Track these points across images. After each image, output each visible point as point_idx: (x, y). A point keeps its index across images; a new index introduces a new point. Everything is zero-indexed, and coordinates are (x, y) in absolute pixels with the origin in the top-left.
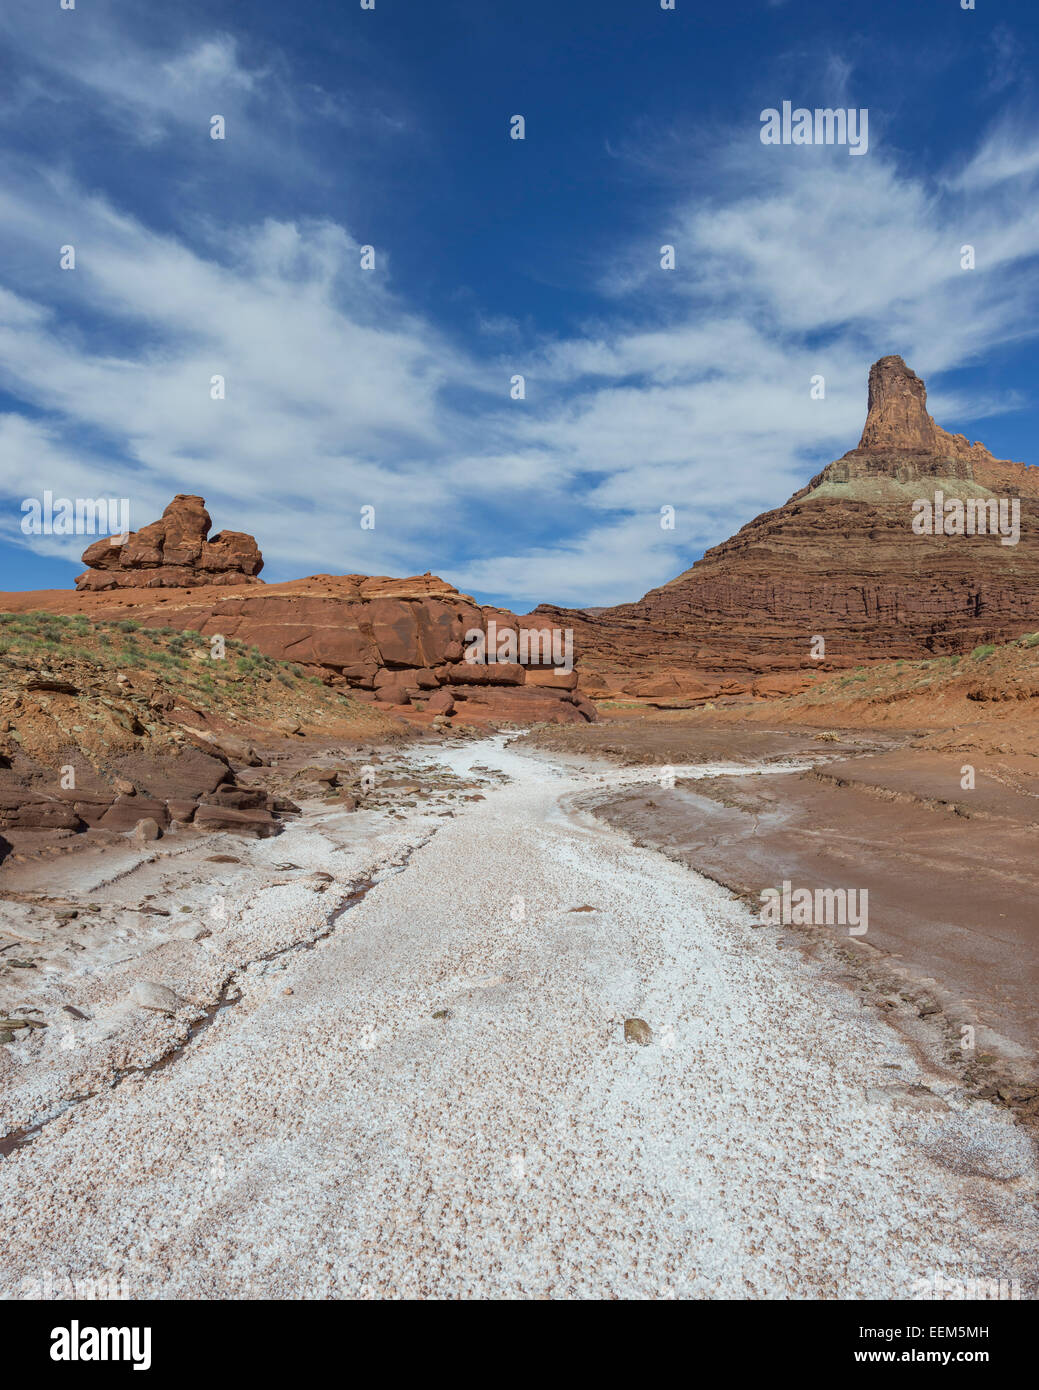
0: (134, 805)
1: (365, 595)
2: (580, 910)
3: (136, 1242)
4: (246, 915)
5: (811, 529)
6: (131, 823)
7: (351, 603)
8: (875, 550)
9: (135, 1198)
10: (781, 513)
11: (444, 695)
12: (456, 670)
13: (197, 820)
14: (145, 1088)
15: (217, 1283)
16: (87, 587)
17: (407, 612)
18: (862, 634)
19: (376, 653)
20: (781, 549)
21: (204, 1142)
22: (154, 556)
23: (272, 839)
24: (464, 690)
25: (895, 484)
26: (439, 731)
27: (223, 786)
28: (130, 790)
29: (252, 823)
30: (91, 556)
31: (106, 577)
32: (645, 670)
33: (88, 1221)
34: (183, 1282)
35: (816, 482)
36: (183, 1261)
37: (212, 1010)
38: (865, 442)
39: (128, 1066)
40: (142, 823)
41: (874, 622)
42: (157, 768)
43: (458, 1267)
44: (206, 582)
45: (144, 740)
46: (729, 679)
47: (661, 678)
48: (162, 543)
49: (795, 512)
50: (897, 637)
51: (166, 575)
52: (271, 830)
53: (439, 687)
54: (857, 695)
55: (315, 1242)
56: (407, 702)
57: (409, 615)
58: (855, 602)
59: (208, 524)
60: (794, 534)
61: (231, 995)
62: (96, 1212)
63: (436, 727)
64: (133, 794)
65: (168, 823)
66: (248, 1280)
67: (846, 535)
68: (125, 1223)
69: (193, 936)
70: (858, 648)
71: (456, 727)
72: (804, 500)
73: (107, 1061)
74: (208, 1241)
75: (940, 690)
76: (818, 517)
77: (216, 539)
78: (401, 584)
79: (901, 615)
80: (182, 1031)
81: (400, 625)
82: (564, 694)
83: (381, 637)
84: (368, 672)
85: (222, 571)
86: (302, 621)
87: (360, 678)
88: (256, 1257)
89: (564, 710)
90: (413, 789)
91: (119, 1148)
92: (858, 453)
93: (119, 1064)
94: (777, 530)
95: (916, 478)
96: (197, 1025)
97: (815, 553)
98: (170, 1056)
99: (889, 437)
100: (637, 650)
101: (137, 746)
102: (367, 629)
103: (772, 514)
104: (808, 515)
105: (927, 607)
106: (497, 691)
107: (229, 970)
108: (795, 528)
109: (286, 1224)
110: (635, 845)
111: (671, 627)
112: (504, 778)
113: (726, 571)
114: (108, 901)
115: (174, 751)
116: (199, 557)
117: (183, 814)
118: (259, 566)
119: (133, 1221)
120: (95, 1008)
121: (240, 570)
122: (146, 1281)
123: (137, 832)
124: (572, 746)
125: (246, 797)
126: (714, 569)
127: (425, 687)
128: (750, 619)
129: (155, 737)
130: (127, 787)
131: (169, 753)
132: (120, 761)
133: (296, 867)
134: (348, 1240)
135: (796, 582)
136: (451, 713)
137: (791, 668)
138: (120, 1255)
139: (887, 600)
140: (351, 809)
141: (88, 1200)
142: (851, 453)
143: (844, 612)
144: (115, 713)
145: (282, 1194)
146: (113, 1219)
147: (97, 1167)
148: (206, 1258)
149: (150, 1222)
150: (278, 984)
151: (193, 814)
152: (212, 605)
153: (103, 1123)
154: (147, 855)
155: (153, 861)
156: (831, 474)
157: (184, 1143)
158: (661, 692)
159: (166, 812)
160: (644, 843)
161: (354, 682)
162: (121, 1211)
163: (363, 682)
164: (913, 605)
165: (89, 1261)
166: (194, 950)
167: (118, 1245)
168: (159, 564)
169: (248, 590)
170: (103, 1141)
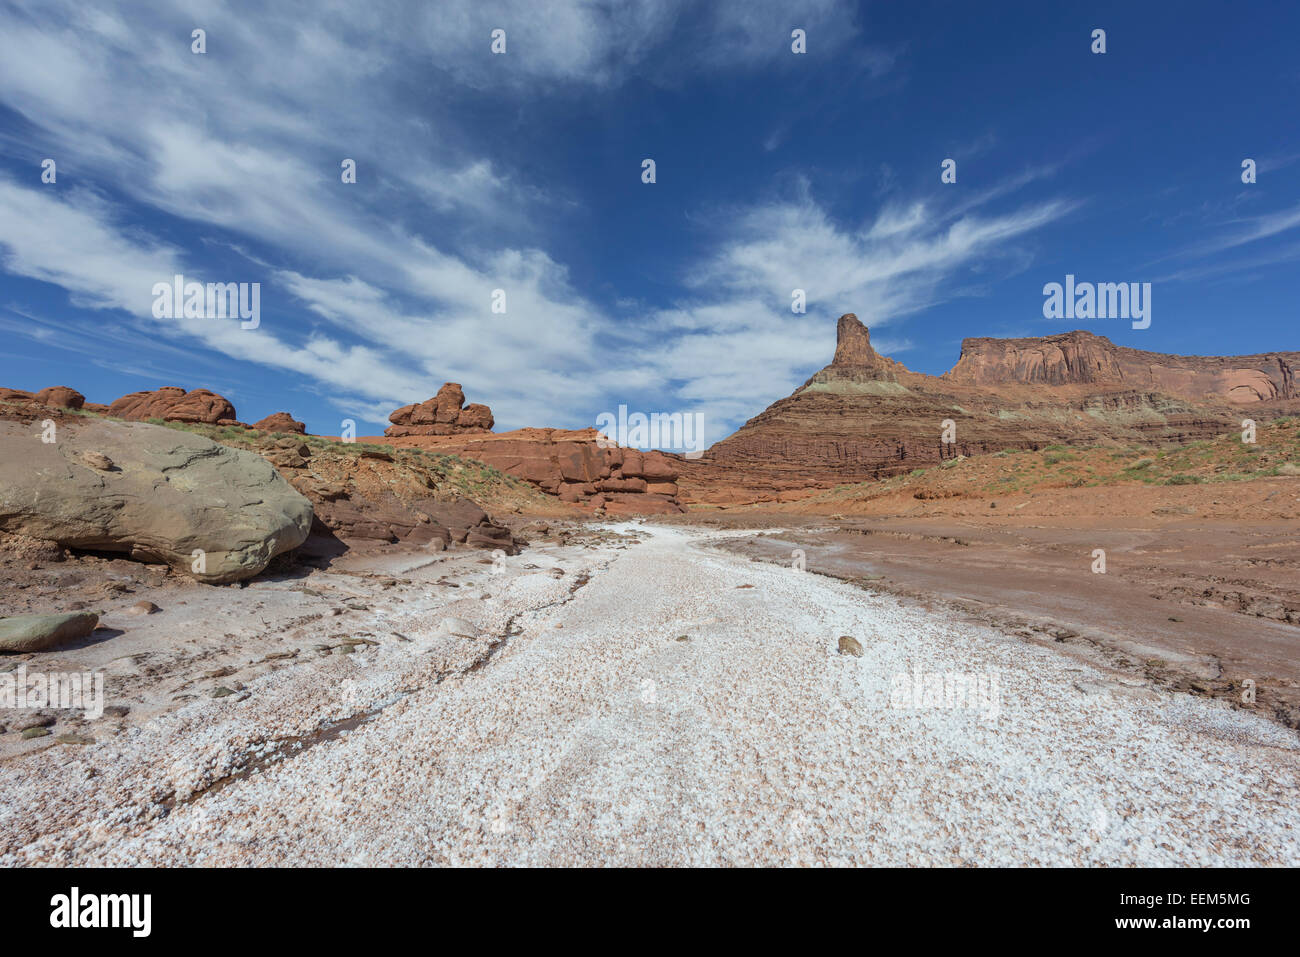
0: (429, 529)
1: (553, 440)
2: (744, 587)
3: (489, 802)
4: (511, 588)
5: (806, 409)
6: (427, 539)
7: (545, 444)
8: (843, 422)
9: (478, 762)
10: (789, 400)
11: (600, 497)
12: (607, 483)
13: (468, 541)
14: (465, 683)
15: (589, 842)
16: (391, 435)
17: (578, 449)
18: (837, 469)
19: (560, 474)
20: (790, 420)
21: (529, 719)
22: (431, 418)
23: (515, 557)
24: (611, 495)
25: (853, 385)
26: (598, 517)
27: (484, 523)
28: (426, 519)
29: (503, 545)
30: (395, 417)
31: (403, 429)
32: (713, 489)
33: (437, 782)
34: (552, 842)
35: (809, 383)
36: (544, 821)
37: (504, 638)
38: (836, 361)
39: (447, 670)
40: (434, 540)
41: (844, 462)
42: (443, 509)
43: (836, 827)
44: (460, 433)
45: (435, 492)
46: (762, 493)
47: (723, 493)
48: (436, 409)
49: (797, 399)
50: (857, 471)
51: (437, 428)
52: (514, 551)
53: (596, 494)
54: (846, 497)
55: (674, 801)
56: (578, 501)
57: (579, 451)
58: (832, 451)
59: (463, 400)
60: (797, 412)
61: (514, 629)
62: (443, 775)
63: (597, 514)
64: (428, 522)
65: (450, 542)
66: (620, 840)
67: (826, 413)
68: (474, 784)
69: (479, 597)
70: (835, 477)
71: (608, 515)
72: (802, 393)
73: (430, 665)
74: (563, 801)
75: (897, 493)
76: (810, 403)
77: (467, 408)
78: (575, 433)
79: (859, 458)
80: (486, 649)
81: (574, 457)
82: (670, 498)
83: (563, 464)
84: (554, 485)
85: (470, 426)
86: (517, 454)
87: (549, 488)
88: (619, 817)
89: (670, 507)
90: (596, 536)
91: (454, 723)
92: (832, 367)
93: (440, 668)
94: (787, 409)
95: (865, 381)
96: (494, 646)
97: (809, 422)
98: (477, 665)
99: (849, 358)
100: (708, 477)
101: (430, 495)
102: (554, 459)
103: (784, 400)
104: (805, 401)
105: (874, 454)
106: (631, 497)
107: (509, 615)
108: (798, 408)
109: (635, 784)
110: (754, 560)
111: (728, 464)
112: (649, 535)
113: (759, 433)
114: (418, 578)
115: (453, 500)
116: (457, 418)
117: (460, 537)
118: (491, 424)
119: (482, 783)
120: (415, 635)
121: (481, 426)
122: (511, 841)
123: (431, 545)
124: (683, 522)
125: (498, 531)
126: (752, 431)
127: (588, 494)
128: (773, 460)
129: (441, 491)
130: (425, 517)
131: (450, 500)
132: (420, 503)
133: (537, 567)
134: (707, 800)
135: (798, 439)
136: (603, 507)
137: (797, 488)
138: (476, 815)
139: (850, 450)
140: (560, 545)
141: (434, 764)
142: (828, 367)
143: (826, 456)
144: (416, 474)
145: (618, 759)
146: (462, 781)
147: (437, 737)
148: (567, 817)
149: (499, 783)
150: (551, 623)
151: (466, 537)
152: (464, 445)
153: (436, 705)
154: (438, 558)
155: (442, 561)
156: (817, 378)
157: (513, 719)
158: (724, 500)
159: (449, 535)
160: (760, 558)
161: (546, 490)
162: (468, 773)
163: (551, 490)
164: (866, 453)
165: (446, 820)
166: (481, 604)
167: (471, 806)
168: (434, 422)
169: (486, 437)
170: (438, 718)
